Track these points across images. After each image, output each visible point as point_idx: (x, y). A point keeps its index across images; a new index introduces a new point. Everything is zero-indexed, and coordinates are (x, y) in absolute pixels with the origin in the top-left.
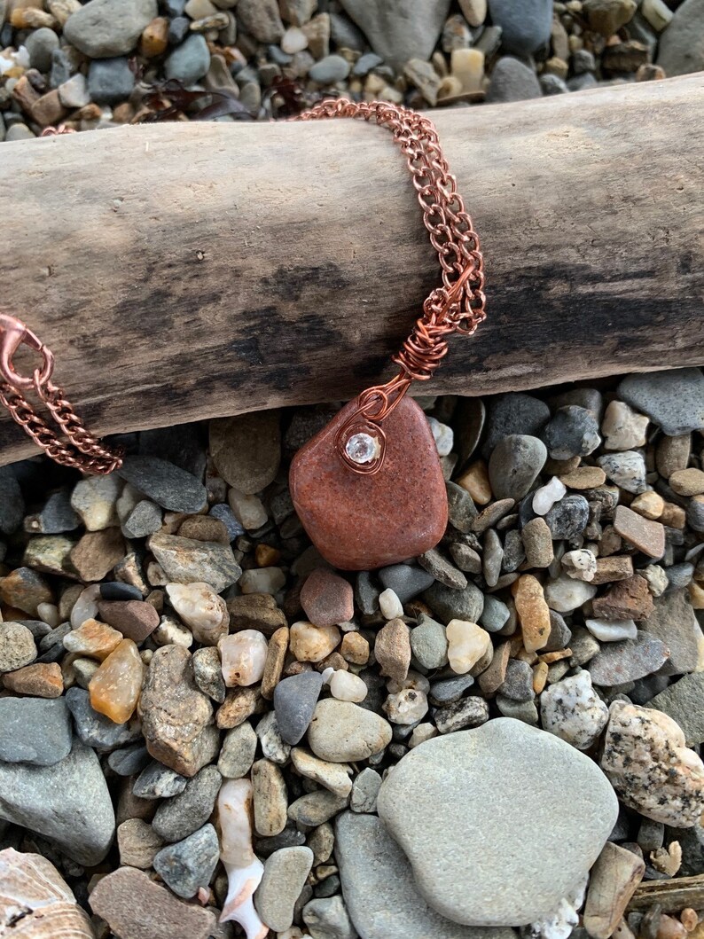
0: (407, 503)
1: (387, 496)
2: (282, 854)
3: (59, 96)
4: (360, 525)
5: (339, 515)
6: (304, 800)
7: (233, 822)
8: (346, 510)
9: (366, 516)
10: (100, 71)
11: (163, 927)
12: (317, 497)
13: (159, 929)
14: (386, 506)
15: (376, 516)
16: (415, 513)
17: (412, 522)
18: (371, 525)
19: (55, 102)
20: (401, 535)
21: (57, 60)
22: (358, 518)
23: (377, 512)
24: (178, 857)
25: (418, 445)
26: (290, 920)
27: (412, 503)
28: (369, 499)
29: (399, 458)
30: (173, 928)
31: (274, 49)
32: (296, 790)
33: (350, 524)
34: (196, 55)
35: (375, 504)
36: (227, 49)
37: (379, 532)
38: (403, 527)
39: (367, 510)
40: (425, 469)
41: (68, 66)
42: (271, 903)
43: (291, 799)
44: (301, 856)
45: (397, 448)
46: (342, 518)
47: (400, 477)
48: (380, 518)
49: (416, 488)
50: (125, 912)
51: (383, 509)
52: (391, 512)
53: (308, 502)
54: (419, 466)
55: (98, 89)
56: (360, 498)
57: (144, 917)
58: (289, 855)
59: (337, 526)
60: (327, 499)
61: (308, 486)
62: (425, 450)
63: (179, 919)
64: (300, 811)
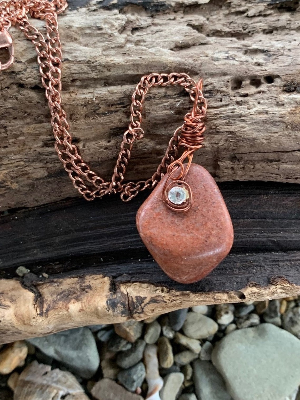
0: (206, 223)
1: (193, 221)
4: (180, 240)
5: (167, 236)
8: (171, 233)
9: (183, 234)
12: (153, 227)
14: (194, 227)
15: (189, 234)
16: (212, 229)
17: (211, 234)
18: (187, 240)
20: (205, 243)
22: (179, 236)
23: (189, 231)
25: (207, 189)
27: (209, 223)
28: (183, 224)
29: (198, 198)
33: (174, 240)
35: (187, 227)
37: (192, 243)
38: (207, 238)
39: (183, 231)
40: (214, 202)
45: (196, 192)
46: (169, 238)
47: (200, 209)
48: (191, 235)
49: (210, 214)
51: (192, 229)
52: (197, 230)
53: (148, 232)
54: (210, 201)
56: (178, 224)
59: (166, 243)
60: (159, 228)
61: (147, 222)
62: (212, 191)
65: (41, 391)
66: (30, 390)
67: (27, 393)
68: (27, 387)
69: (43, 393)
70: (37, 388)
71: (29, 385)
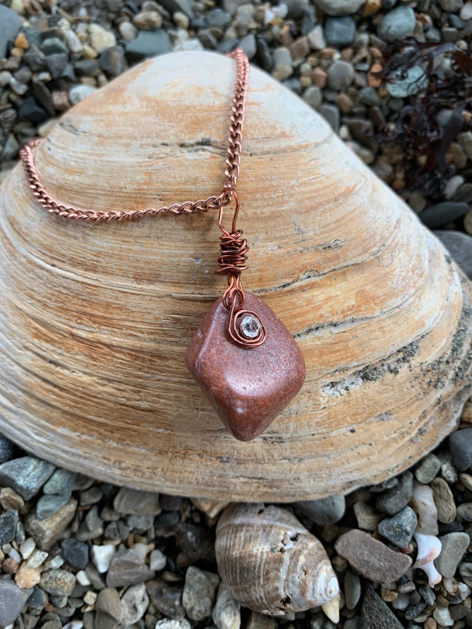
2: (454, 536)
3: (309, 41)
6: (468, 506)
7: (429, 512)
10: (337, 25)
11: (382, 564)
13: (380, 565)
19: (306, 45)
21: (308, 15)
24: (400, 526)
26: (454, 573)
30: (387, 564)
31: (454, 17)
32: (460, 499)
34: (406, 21)
36: (422, 15)
41: (314, 19)
42: (446, 562)
43: (458, 504)
44: (464, 538)
50: (358, 555)
55: (334, 37)
57: (370, 558)
58: (458, 537)
63: (391, 560)
64: (466, 512)
65: (264, 534)
66: (248, 534)
67: (245, 539)
68: (243, 532)
69: (268, 535)
70: (257, 531)
71: (244, 529)
